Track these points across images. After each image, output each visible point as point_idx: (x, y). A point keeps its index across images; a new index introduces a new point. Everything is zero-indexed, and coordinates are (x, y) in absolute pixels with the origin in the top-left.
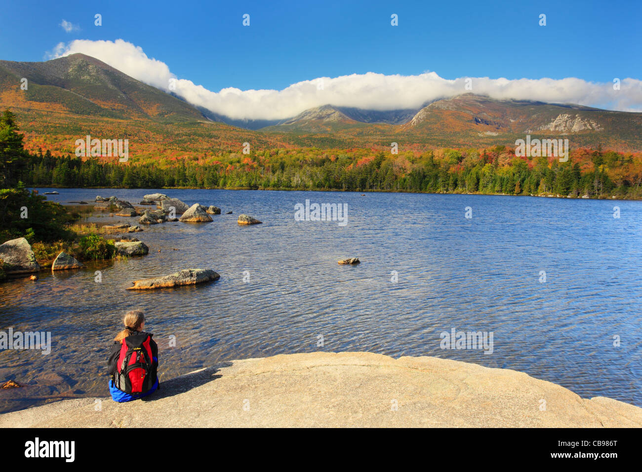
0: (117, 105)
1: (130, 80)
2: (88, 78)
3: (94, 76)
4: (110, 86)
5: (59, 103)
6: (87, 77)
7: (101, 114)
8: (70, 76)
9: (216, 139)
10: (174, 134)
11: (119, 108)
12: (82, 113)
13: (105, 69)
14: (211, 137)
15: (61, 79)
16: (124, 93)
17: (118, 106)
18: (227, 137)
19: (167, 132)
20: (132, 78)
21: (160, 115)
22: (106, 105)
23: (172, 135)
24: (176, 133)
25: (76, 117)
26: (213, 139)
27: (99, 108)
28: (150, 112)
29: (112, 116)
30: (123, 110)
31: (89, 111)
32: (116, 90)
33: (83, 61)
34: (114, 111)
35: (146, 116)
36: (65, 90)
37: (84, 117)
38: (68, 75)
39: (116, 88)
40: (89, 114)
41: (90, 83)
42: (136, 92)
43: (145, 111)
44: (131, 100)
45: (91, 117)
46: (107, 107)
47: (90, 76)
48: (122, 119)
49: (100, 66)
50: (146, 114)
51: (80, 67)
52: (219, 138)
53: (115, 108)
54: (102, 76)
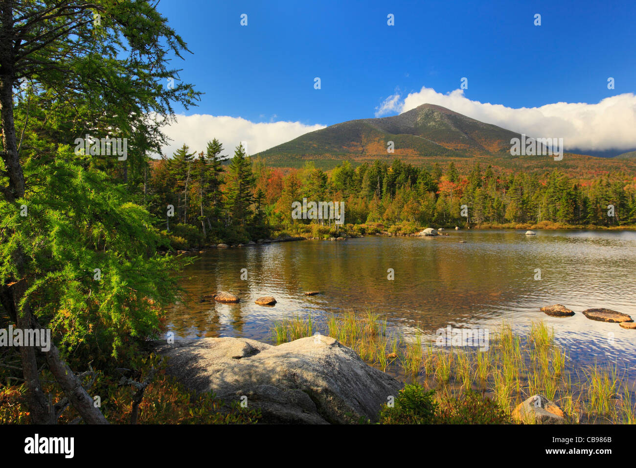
0: (459, 145)
1: (471, 121)
2: (434, 123)
3: (439, 121)
4: (453, 129)
5: (411, 148)
6: (432, 123)
7: (447, 154)
8: (418, 124)
9: (574, 169)
10: (524, 167)
11: (462, 148)
12: (430, 155)
13: (448, 114)
14: (568, 167)
15: (411, 128)
16: (466, 133)
17: (461, 146)
18: (587, 166)
19: (515, 166)
20: (472, 119)
21: (501, 150)
22: (450, 147)
23: (521, 168)
24: (526, 165)
25: (426, 158)
26: (570, 169)
27: (445, 149)
28: (491, 149)
29: (457, 156)
30: (465, 150)
31: (436, 152)
32: (458, 132)
33: (429, 110)
34: (457, 151)
35: (488, 152)
36: (416, 136)
37: (433, 159)
38: (417, 124)
39: (458, 130)
40: (436, 155)
41: (435, 129)
42: (477, 132)
43: (487, 149)
44: (472, 139)
45: (438, 158)
46: (450, 149)
47: (435, 122)
48: (466, 157)
49: (443, 112)
50: (488, 151)
51: (427, 115)
52: (577, 167)
53: (459, 148)
54: (446, 121)
